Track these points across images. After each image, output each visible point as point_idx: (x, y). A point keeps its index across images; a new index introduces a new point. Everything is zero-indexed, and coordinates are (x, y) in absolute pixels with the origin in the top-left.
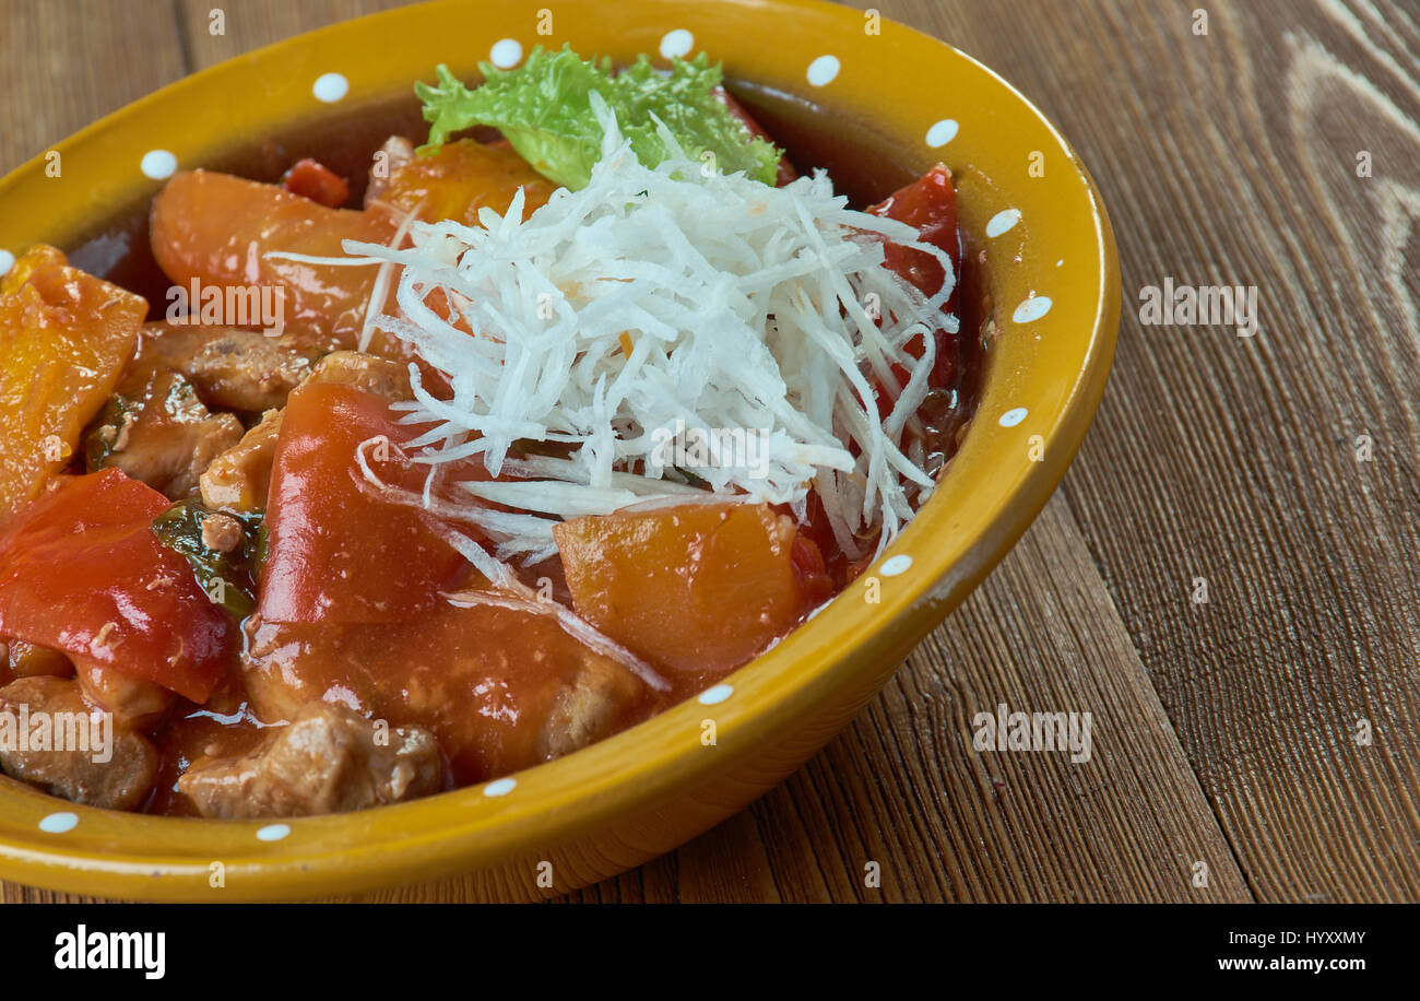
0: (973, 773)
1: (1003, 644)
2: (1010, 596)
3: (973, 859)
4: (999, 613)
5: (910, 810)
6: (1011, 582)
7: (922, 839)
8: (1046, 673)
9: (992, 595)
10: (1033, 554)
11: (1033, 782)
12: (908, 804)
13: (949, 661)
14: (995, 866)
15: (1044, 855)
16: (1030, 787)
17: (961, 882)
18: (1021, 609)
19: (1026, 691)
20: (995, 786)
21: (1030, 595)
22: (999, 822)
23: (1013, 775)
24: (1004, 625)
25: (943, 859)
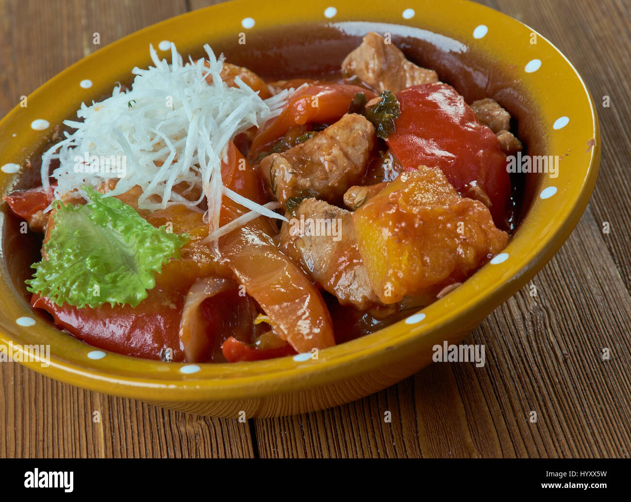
0: (553, 348)
1: (567, 291)
2: (571, 269)
3: (553, 388)
4: (566, 276)
5: (523, 364)
6: (571, 262)
7: (529, 377)
8: (588, 304)
9: (562, 267)
10: (582, 250)
11: (582, 355)
12: (522, 361)
13: (542, 297)
14: (563, 391)
15: (587, 388)
16: (580, 356)
17: (547, 398)
18: (576, 275)
19: (578, 313)
20: (563, 355)
21: (580, 269)
22: (565, 372)
23: (572, 351)
24: (568, 282)
25: (539, 387)
